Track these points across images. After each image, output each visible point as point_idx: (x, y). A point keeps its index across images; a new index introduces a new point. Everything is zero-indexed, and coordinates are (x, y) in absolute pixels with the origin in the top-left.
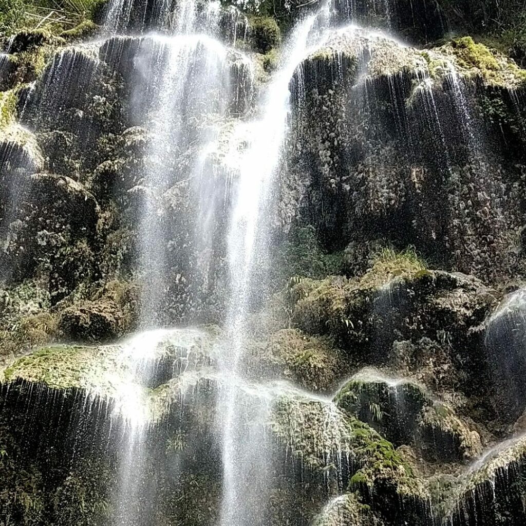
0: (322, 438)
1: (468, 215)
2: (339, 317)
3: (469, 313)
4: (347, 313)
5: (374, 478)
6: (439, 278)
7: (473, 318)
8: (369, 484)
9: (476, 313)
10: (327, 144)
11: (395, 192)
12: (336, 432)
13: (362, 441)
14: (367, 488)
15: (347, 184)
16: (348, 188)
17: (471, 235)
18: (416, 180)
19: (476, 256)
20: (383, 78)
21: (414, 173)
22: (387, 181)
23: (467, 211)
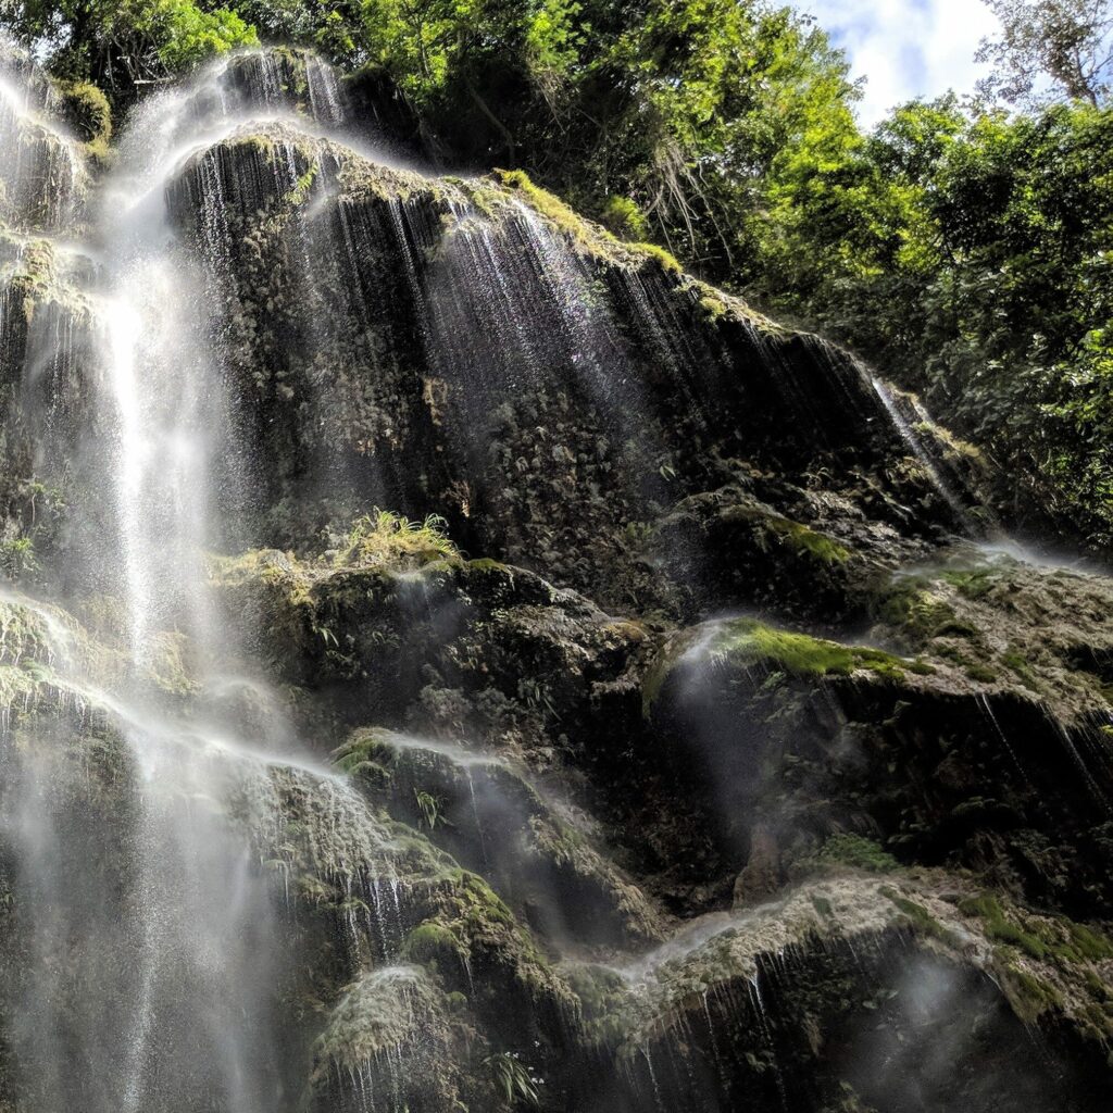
0: (331, 843)
1: (533, 484)
2: (307, 621)
3: (589, 655)
4: (322, 615)
5: (468, 940)
6: (519, 579)
7: (598, 665)
8: (461, 950)
9: (606, 656)
10: (250, 305)
11: (392, 415)
12: (360, 835)
13: (421, 862)
14: (456, 957)
15: (288, 386)
16: (291, 394)
17: (540, 523)
18: (432, 401)
19: (552, 563)
20: (378, 204)
21: (429, 388)
22: (376, 391)
23: (531, 476)
